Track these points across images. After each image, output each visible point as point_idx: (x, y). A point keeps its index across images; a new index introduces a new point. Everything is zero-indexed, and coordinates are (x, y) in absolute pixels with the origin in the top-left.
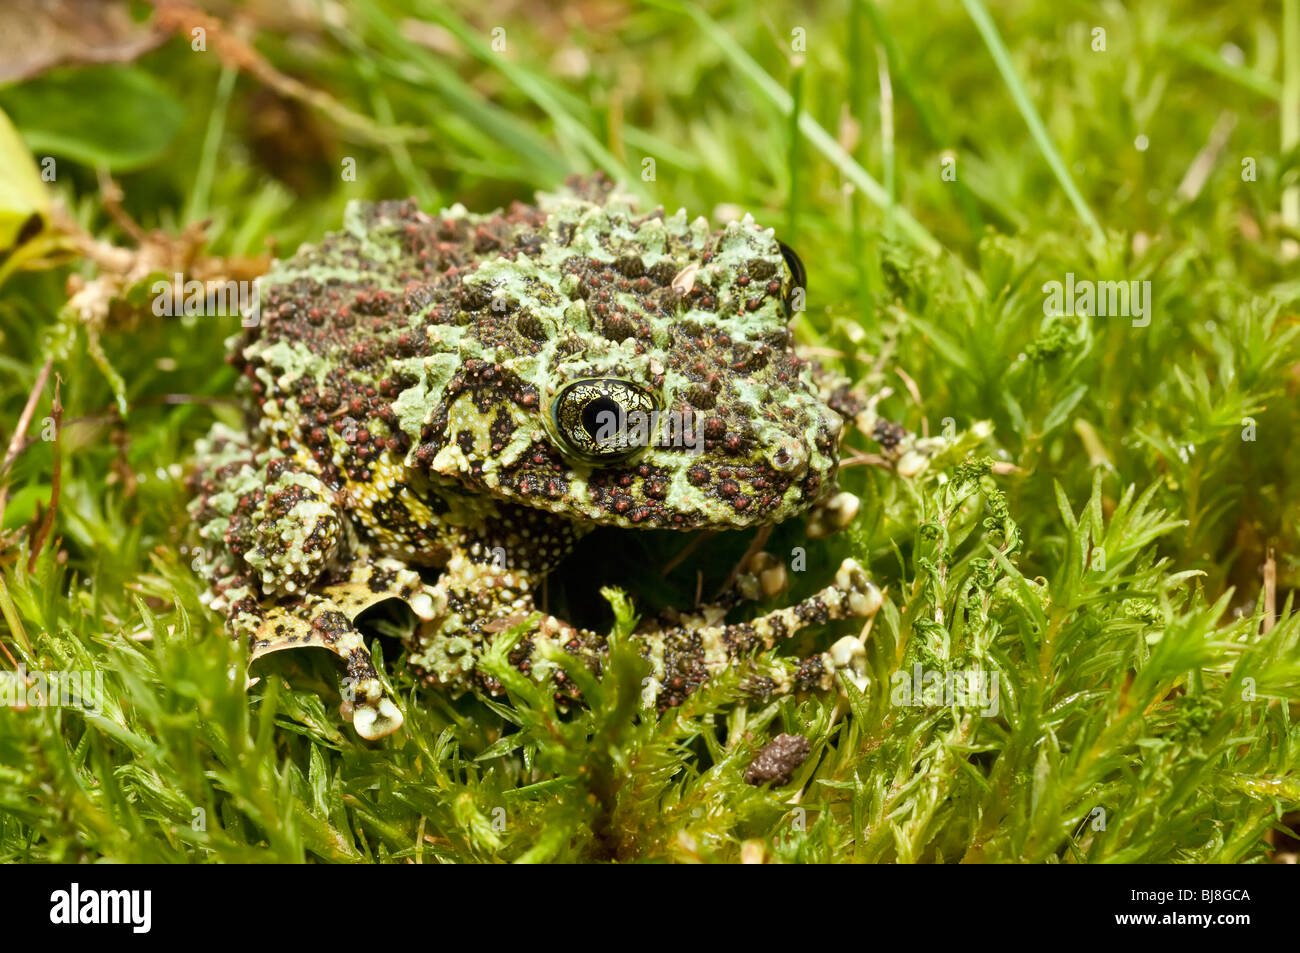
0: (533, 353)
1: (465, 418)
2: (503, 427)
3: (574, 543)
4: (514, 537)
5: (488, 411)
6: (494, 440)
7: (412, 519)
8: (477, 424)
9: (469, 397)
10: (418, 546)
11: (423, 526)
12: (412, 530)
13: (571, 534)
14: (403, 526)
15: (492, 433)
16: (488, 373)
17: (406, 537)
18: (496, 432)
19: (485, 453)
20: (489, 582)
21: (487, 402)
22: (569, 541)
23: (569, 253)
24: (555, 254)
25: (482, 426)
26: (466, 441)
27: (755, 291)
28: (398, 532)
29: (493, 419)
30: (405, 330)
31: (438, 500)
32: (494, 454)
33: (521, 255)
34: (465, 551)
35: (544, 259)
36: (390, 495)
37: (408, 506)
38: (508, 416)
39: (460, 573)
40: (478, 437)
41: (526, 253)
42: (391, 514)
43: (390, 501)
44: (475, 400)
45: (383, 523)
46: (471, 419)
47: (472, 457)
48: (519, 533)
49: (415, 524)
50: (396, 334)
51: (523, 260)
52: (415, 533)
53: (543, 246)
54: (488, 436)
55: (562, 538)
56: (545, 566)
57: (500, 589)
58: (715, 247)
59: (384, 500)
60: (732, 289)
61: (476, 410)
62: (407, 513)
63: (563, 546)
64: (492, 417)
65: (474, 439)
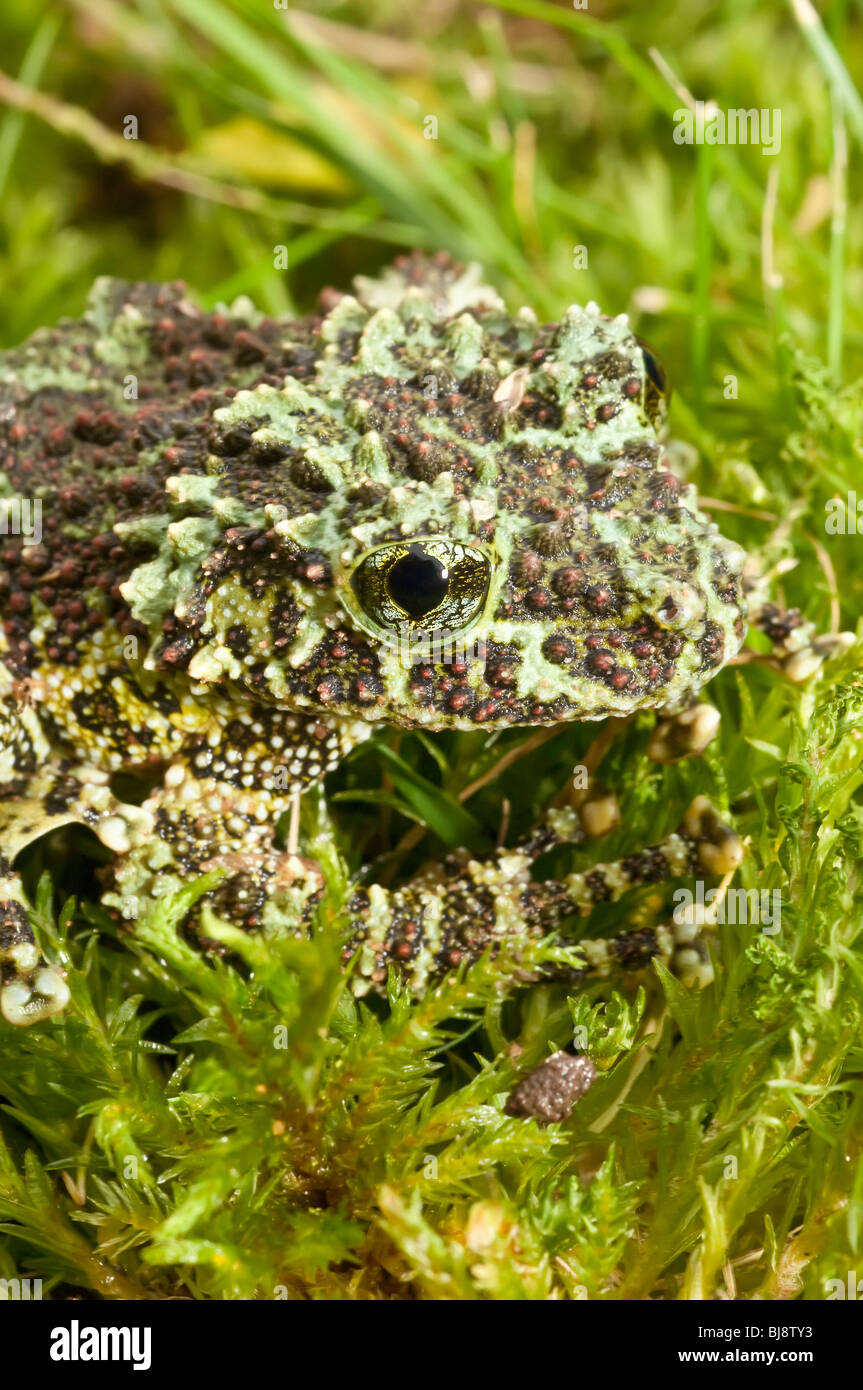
0: (317, 509)
1: (234, 608)
2: (286, 615)
3: (339, 759)
4: (260, 746)
5: (263, 595)
6: (278, 633)
7: (122, 717)
8: (250, 613)
9: (237, 580)
10: (126, 755)
11: (136, 728)
12: (120, 732)
13: (339, 748)
14: (109, 725)
15: (273, 624)
16: (258, 542)
17: (110, 742)
18: (277, 623)
19: (267, 653)
20: (216, 804)
21: (260, 583)
22: (334, 755)
23: (353, 373)
24: (333, 375)
25: (256, 615)
26: (238, 641)
27: (609, 392)
28: (101, 734)
29: (271, 605)
30: (132, 470)
31: (168, 697)
32: (281, 653)
33: (289, 379)
34: (187, 760)
35: (321, 381)
36: (98, 685)
37: (120, 700)
38: (291, 599)
39: (178, 789)
40: (254, 632)
41: (297, 377)
42: (96, 710)
43: (97, 692)
44: (245, 583)
45: (83, 721)
46: (241, 609)
47: (249, 660)
48: (267, 741)
49: (126, 724)
50: (123, 475)
51: (293, 387)
52: (125, 738)
53: (319, 364)
54: (266, 629)
55: (325, 752)
56: (296, 787)
57: (230, 815)
58: (548, 342)
59: (89, 691)
60: (577, 394)
61: (248, 597)
62: (116, 709)
63: (324, 762)
64: (269, 603)
65: (249, 635)
